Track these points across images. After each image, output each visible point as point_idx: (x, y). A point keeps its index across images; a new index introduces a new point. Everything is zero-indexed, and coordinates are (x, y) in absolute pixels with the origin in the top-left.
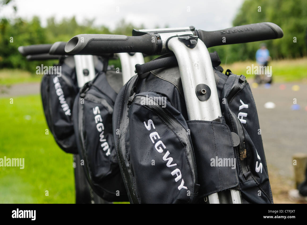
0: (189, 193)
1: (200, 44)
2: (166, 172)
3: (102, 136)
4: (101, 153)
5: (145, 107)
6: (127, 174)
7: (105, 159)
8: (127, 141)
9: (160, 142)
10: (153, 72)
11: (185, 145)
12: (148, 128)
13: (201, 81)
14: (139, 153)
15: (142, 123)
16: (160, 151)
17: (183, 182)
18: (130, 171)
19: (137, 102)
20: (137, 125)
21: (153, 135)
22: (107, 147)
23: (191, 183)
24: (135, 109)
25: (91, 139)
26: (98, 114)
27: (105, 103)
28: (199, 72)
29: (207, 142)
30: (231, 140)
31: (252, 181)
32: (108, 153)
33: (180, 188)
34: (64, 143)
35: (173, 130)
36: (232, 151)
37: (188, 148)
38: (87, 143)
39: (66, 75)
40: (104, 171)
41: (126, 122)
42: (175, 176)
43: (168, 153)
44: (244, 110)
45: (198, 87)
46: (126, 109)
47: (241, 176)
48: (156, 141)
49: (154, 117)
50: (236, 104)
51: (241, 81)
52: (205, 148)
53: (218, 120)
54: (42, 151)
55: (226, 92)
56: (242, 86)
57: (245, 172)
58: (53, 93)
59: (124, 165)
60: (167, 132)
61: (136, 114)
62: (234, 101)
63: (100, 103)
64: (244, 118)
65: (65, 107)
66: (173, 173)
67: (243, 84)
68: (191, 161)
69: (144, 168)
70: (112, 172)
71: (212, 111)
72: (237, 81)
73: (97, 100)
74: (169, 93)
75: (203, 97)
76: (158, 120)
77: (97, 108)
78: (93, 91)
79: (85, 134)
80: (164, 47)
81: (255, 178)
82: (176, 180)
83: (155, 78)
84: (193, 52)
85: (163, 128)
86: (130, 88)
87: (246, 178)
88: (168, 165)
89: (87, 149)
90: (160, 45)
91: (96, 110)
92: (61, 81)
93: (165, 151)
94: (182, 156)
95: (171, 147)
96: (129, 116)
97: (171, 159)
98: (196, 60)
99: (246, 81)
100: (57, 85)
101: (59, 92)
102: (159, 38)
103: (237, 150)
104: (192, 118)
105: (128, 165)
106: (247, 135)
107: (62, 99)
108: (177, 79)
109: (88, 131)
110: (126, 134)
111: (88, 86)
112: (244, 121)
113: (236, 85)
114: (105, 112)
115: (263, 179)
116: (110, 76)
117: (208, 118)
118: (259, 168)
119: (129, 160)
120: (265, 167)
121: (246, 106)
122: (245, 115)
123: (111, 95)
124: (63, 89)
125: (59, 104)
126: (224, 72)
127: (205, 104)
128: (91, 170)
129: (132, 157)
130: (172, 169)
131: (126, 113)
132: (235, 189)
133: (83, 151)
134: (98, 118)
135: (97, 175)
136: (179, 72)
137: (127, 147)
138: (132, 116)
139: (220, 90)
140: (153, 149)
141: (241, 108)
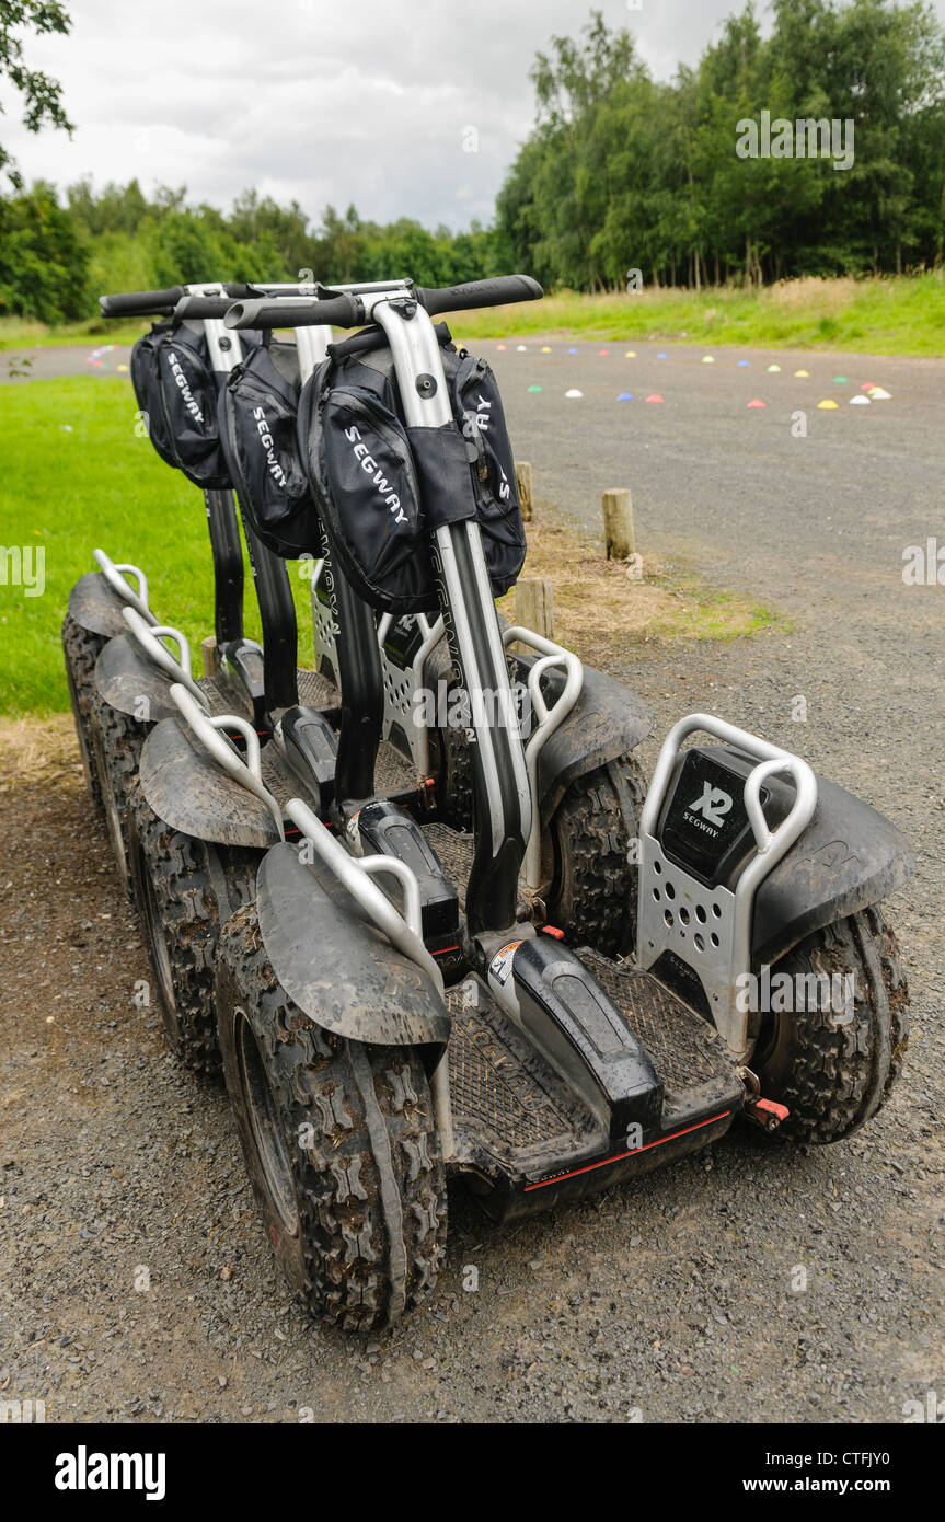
0: (413, 525)
1: (421, 312)
2: (378, 500)
3: (271, 456)
4: (272, 483)
5: (346, 408)
6: (324, 505)
7: (278, 492)
8: (320, 459)
9: (369, 458)
10: (353, 355)
11: (403, 461)
12: (352, 438)
13: (422, 370)
14: (340, 473)
15: (341, 433)
16: (370, 470)
17: (402, 511)
18: (327, 500)
19: (334, 401)
20: (335, 434)
21: (357, 448)
22: (280, 473)
23: (413, 513)
24: (332, 411)
25: (254, 460)
26: (262, 419)
27: (272, 400)
28: (419, 357)
29: (433, 456)
30: (466, 454)
31: (495, 510)
32: (282, 483)
33: (397, 520)
34: (196, 471)
35: (386, 440)
36: (467, 468)
37: (408, 466)
38: (248, 468)
39: (190, 348)
40: (278, 511)
41: (317, 430)
42: (391, 504)
43: (380, 473)
44: (484, 411)
45: (419, 378)
46: (317, 412)
47: (480, 503)
48: (363, 457)
49: (359, 423)
50: (473, 402)
51: (480, 369)
52: (430, 464)
53: (447, 426)
54: (114, 495)
55: (459, 385)
56: (481, 375)
57: (486, 497)
58: (169, 381)
59: (320, 493)
60: (377, 445)
61: (333, 418)
62: (470, 398)
63: (265, 401)
64: (485, 422)
65: (194, 408)
66: (388, 501)
67: (484, 372)
68: (412, 484)
69: (348, 495)
70: (292, 512)
71: (439, 413)
72: (475, 367)
73: (258, 395)
74: (378, 388)
75: (427, 393)
76: (365, 427)
77: (260, 409)
78: (249, 380)
79: (242, 452)
80: (368, 317)
81: (500, 506)
82: (393, 509)
83: (356, 365)
84: (411, 325)
85: (371, 438)
86: (320, 381)
87: (487, 506)
88: (381, 489)
89: (247, 477)
90: (362, 314)
91: (259, 413)
92: (183, 361)
93: (376, 471)
94: (399, 478)
95: (384, 464)
96: (322, 423)
97: (385, 482)
98: (415, 340)
99: (488, 368)
100: (176, 368)
101: (181, 380)
102: (360, 302)
103: (474, 466)
104: (412, 424)
105: (325, 492)
106: (488, 447)
107: (186, 393)
108: (389, 366)
109: (246, 447)
110: (320, 448)
111: (238, 371)
112: (485, 427)
113: (473, 373)
114: (274, 417)
115: (511, 506)
116: (276, 354)
117: (434, 423)
118: (505, 492)
119: (326, 485)
120: (513, 490)
121: (488, 405)
122: (487, 417)
123: (280, 387)
124: (186, 375)
125: (181, 402)
126: (457, 353)
127: (429, 403)
128: (256, 510)
129: (331, 480)
130: (386, 495)
131: (317, 419)
132: (471, 519)
133: (241, 480)
134: (262, 425)
135: (267, 518)
136: (391, 356)
137: (322, 467)
138: (328, 422)
139: (450, 382)
140: (359, 468)
141: (480, 407)
